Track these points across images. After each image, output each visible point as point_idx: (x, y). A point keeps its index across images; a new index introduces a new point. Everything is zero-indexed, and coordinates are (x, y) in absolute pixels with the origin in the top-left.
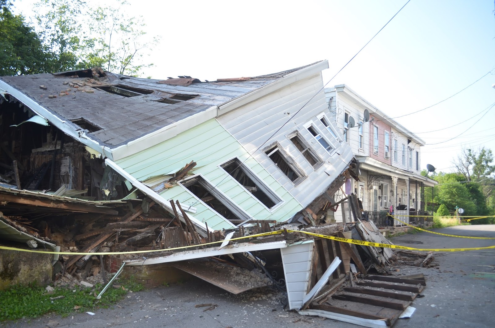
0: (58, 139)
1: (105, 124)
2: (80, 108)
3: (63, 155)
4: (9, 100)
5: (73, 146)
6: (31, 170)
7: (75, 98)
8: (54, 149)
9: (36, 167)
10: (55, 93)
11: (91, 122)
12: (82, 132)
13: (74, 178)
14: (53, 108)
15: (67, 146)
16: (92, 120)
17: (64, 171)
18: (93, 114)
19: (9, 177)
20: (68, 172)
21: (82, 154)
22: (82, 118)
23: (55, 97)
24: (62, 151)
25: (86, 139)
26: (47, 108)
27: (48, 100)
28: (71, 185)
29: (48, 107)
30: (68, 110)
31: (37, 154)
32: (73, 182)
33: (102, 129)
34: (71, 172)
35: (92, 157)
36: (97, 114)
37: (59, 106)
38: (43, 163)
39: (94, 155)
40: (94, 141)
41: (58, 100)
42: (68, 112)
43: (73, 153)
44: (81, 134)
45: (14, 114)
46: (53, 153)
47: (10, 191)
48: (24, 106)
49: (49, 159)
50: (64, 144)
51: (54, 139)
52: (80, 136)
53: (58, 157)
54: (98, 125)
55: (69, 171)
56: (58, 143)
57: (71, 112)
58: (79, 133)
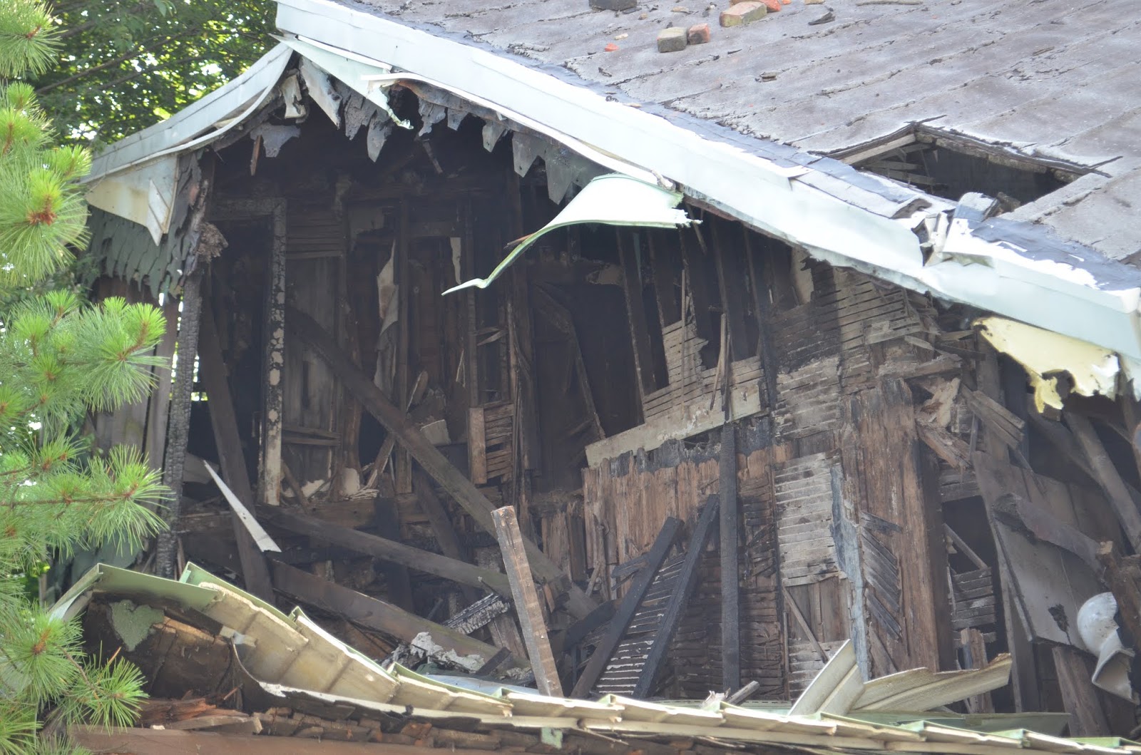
0: (737, 354)
1: (1092, 134)
2: (881, 67)
3: (781, 453)
4: (417, 123)
5: (841, 383)
6: (594, 579)
7: (828, 19)
8: (718, 419)
9: (623, 556)
10: (689, 19)
11: (990, 138)
12: (943, 221)
13: (873, 595)
14: (701, 100)
15: (803, 387)
16: (989, 127)
17: (808, 558)
18: (988, 87)
19: (475, 634)
20: (828, 562)
21: (909, 423)
22: (914, 129)
23: (697, 38)
24: (772, 423)
25: (982, 261)
26: (661, 109)
27: (656, 63)
28: (862, 643)
29: (666, 104)
30: (801, 95)
31: (623, 471)
32: (877, 625)
33: (1084, 171)
34: (851, 553)
35: (1047, 397)
36: (1014, 82)
37: (734, 86)
38: (661, 523)
39: (1064, 381)
40: (1047, 266)
41: (723, 53)
42: (810, 110)
43: (849, 428)
44: (935, 239)
45: (456, 244)
46: (718, 448)
47: (507, 717)
48: (510, 134)
49: (696, 492)
50: (783, 378)
51: (708, 357)
52: (927, 253)
53: (754, 467)
54: (1046, 149)
55: (840, 551)
56: (737, 378)
57: (828, 103)
58: (920, 231)
